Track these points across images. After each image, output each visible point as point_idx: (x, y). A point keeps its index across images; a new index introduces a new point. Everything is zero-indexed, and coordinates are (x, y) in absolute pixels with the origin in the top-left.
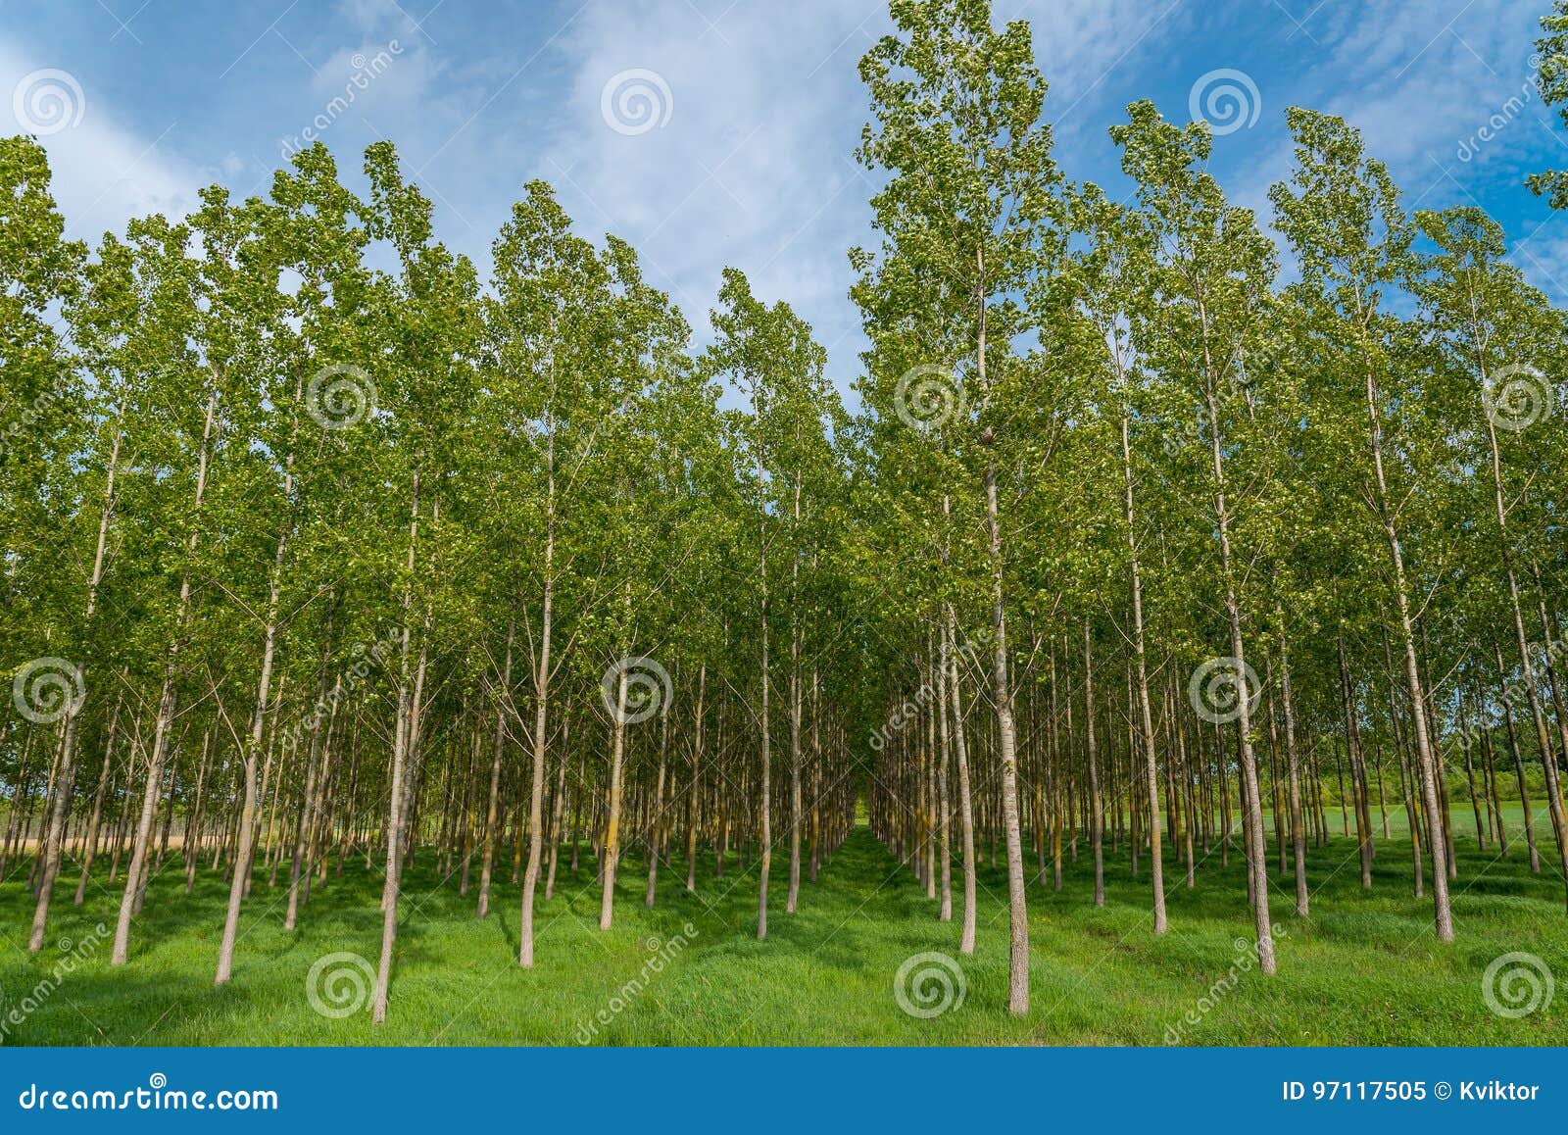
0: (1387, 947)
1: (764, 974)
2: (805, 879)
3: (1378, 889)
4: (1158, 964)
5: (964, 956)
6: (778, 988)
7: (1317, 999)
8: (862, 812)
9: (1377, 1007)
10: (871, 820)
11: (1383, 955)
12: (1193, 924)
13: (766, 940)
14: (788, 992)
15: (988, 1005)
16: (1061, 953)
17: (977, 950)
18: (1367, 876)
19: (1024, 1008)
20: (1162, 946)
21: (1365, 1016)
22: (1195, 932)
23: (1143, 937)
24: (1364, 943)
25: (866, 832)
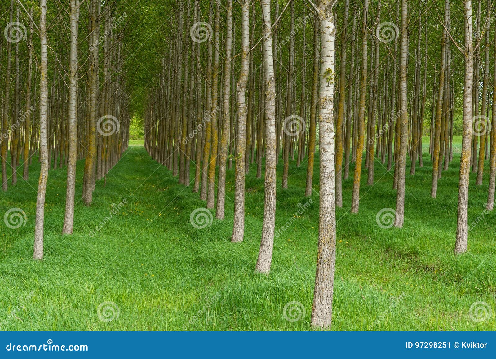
1: (47, 294)
2: (80, 202)
4: (458, 281)
5: (260, 275)
6: (63, 309)
8: (136, 133)
10: (147, 141)
13: (43, 261)
14: (74, 313)
17: (274, 271)
20: (462, 264)
23: (443, 257)
25: (142, 154)
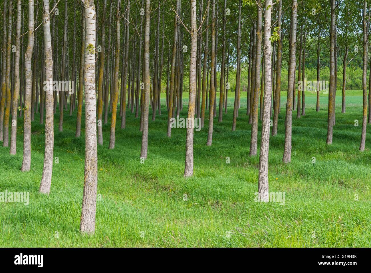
0: (341, 183)
3: (337, 146)
7: (295, 216)
9: (334, 220)
11: (337, 188)
12: (211, 170)
15: (64, 228)
16: (116, 192)
17: (53, 191)
18: (331, 137)
19: (92, 229)
20: (190, 185)
21: (325, 226)
22: (213, 176)
23: (176, 180)
24: (325, 180)
